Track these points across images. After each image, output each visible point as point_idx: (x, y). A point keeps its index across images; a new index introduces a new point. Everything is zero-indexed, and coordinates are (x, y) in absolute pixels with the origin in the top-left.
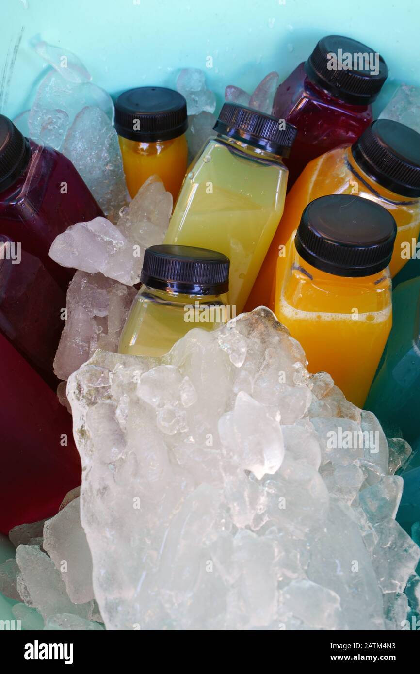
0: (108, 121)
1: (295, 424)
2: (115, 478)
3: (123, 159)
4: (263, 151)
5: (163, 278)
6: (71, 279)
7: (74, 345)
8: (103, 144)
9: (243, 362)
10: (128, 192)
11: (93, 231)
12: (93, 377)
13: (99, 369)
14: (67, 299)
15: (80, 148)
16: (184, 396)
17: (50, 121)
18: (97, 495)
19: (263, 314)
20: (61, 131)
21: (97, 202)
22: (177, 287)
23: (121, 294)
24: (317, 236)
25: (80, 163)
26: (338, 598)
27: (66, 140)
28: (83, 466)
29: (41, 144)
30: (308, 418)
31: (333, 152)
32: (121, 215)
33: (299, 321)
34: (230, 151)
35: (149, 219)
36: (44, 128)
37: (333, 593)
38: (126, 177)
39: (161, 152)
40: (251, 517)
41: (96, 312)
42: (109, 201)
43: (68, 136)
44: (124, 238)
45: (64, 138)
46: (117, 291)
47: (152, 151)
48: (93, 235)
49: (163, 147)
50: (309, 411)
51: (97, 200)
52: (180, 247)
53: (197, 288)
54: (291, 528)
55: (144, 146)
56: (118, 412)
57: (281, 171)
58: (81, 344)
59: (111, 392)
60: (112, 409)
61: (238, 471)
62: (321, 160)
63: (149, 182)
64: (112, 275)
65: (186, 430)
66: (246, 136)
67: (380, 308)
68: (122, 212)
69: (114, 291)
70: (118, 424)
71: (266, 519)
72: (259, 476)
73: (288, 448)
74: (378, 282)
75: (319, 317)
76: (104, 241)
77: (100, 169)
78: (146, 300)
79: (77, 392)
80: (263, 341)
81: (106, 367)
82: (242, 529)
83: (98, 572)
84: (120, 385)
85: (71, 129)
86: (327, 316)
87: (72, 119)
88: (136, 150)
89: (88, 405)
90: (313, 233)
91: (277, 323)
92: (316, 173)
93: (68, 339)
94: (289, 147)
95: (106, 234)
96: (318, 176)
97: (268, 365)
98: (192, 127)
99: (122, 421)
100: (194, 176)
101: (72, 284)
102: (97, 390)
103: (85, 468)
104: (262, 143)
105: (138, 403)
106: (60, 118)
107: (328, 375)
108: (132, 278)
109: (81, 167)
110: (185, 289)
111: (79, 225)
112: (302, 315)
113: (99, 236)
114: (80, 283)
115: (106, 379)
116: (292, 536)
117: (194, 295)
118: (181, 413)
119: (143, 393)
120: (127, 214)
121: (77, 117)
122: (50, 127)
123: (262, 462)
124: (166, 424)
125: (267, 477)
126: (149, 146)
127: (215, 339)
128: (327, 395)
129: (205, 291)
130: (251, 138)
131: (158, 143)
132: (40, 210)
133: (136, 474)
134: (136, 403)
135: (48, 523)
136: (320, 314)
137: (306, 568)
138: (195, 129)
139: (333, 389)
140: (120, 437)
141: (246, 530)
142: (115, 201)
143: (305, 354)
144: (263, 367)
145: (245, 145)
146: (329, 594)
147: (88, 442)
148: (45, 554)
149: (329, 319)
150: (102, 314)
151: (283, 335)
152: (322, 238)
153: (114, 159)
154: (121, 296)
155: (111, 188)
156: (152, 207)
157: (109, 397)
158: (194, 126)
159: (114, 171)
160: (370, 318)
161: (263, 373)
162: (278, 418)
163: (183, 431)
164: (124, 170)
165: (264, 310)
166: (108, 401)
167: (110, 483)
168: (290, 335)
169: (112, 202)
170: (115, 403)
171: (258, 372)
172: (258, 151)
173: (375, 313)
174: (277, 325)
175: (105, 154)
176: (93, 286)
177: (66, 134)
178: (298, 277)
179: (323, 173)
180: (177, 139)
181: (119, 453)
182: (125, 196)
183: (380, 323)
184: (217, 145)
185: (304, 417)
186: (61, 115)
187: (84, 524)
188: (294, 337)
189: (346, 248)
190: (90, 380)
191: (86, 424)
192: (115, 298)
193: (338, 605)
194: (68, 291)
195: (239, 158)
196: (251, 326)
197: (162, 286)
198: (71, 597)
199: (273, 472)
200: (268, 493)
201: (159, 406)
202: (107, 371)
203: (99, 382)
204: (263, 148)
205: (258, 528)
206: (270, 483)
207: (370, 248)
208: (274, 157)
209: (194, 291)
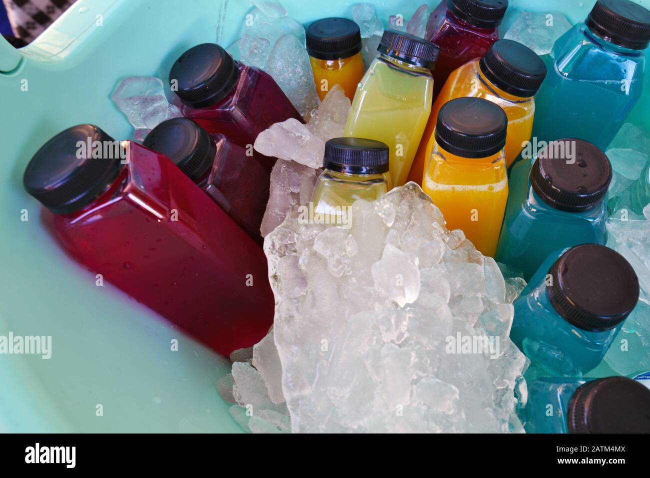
0: (302, 45)
1: (433, 268)
2: (299, 309)
3: (314, 73)
4: (414, 66)
5: (340, 163)
6: (273, 165)
7: (274, 215)
8: (297, 62)
9: (392, 223)
10: (318, 98)
11: (287, 129)
12: (284, 236)
13: (287, 230)
14: (271, 180)
15: (279, 66)
16: (349, 249)
17: (256, 46)
18: (285, 321)
19: (411, 187)
20: (265, 54)
21: (295, 107)
22: (350, 169)
23: (310, 175)
24: (449, 130)
25: (281, 77)
26: (458, 391)
27: (268, 61)
28: (276, 302)
29: (247, 64)
30: (443, 263)
31: (469, 63)
32: (312, 115)
33: (440, 192)
34: (389, 66)
35: (332, 118)
36: (251, 52)
37: (454, 388)
38: (316, 87)
39: (342, 67)
40: (396, 334)
41: (292, 189)
42: (304, 105)
43: (270, 57)
44: (310, 133)
45: (267, 59)
46: (307, 173)
47: (336, 66)
48: (287, 132)
49: (343, 63)
50: (444, 258)
51: (294, 105)
52: (356, 139)
53: (364, 170)
54: (425, 341)
55: (330, 63)
56: (300, 262)
57: (427, 80)
58: (279, 213)
59: (297, 247)
60: (296, 259)
61: (387, 301)
62: (460, 71)
63: (333, 90)
64: (301, 161)
65: (350, 273)
66: (402, 56)
67: (497, 181)
68: (313, 114)
69: (305, 173)
70: (300, 270)
71: (406, 335)
72: (402, 305)
73: (423, 284)
74: (494, 162)
75: (453, 188)
76: (295, 135)
77: (295, 81)
78: (326, 179)
79: (272, 247)
80: (411, 207)
81: (294, 229)
82: (388, 343)
83: (286, 376)
84: (302, 242)
85: (272, 52)
86: (459, 188)
87: (272, 44)
88: (324, 67)
89: (281, 257)
90: (446, 128)
91: (423, 194)
92: (456, 80)
93: (270, 210)
94: (433, 62)
95: (297, 131)
96: (457, 83)
97: (413, 225)
98: (366, 47)
99: (304, 268)
100: (362, 86)
101: (275, 169)
102: (286, 246)
103: (278, 303)
104: (414, 60)
105: (316, 255)
106: (263, 45)
107: (462, 232)
108: (317, 163)
109: (281, 80)
110: (356, 170)
111: (276, 125)
112: (442, 187)
113: (292, 132)
114: (281, 168)
115: (292, 238)
116: (426, 348)
117: (362, 175)
118: (346, 261)
119: (318, 247)
120: (317, 114)
121: (277, 42)
122: (256, 51)
123: (404, 295)
124: (335, 269)
125: (407, 305)
126: (334, 63)
127: (373, 206)
128: (461, 246)
129: (369, 171)
130: (405, 57)
131: (339, 61)
132: (247, 114)
133: (313, 305)
134: (314, 254)
135: (256, 346)
136: (454, 186)
137: (436, 370)
138: (369, 49)
139: (465, 241)
140: (303, 280)
141: (391, 344)
142: (309, 104)
143: (443, 216)
144: (409, 226)
145: (400, 62)
146: (451, 388)
147: (280, 285)
148: (254, 369)
149: (461, 190)
150: (296, 191)
151: (426, 202)
152: (453, 131)
153: (307, 74)
154: (310, 177)
155: (305, 95)
156: (334, 109)
157: (295, 251)
158: (368, 47)
159: (307, 82)
160: (491, 188)
161: (409, 230)
162: (417, 262)
163: (348, 274)
164: (315, 81)
165: (413, 185)
166: (294, 254)
167: (295, 313)
168: (432, 202)
169: (306, 105)
170: (298, 255)
171: (406, 230)
172: (411, 66)
173: (495, 184)
174: (423, 196)
175: (299, 70)
176: (290, 170)
177: (268, 56)
178: (436, 160)
179: (461, 81)
180: (354, 57)
181: (302, 291)
182: (317, 101)
183: (498, 192)
184: (380, 62)
185: (440, 263)
186: (264, 42)
187: (276, 344)
188: (435, 204)
189: (471, 137)
190: (281, 239)
191: (278, 271)
192: (305, 178)
193: (457, 396)
194: (271, 174)
195: (396, 71)
196: (402, 196)
197: (339, 169)
198: (272, 399)
199: (411, 302)
200: (410, 317)
201: (330, 256)
202: (293, 232)
203: (287, 240)
204: (414, 63)
205: (400, 342)
206: (410, 309)
207: (487, 136)
208: (423, 70)
209: (363, 172)
